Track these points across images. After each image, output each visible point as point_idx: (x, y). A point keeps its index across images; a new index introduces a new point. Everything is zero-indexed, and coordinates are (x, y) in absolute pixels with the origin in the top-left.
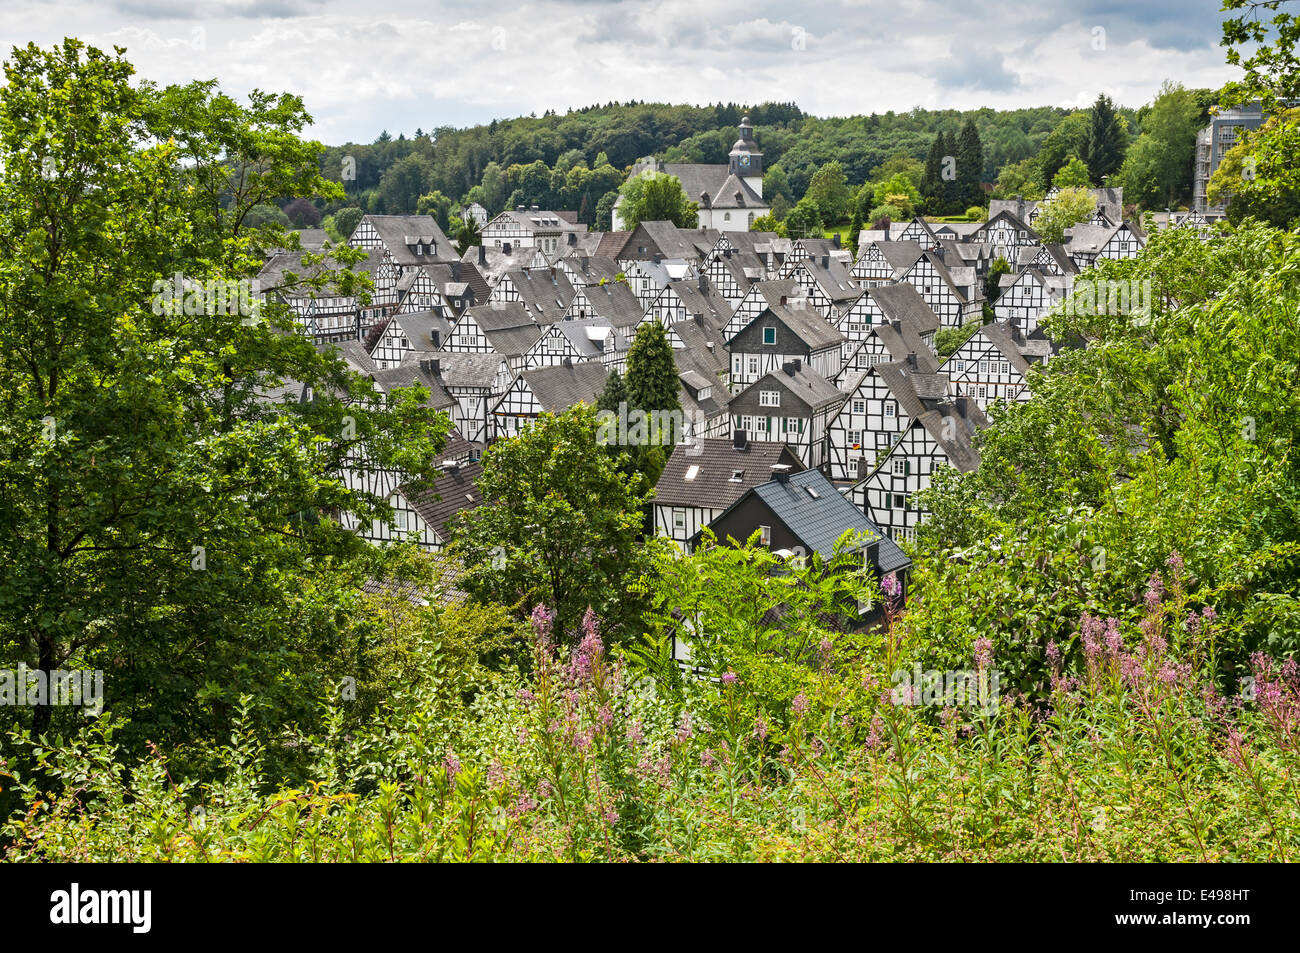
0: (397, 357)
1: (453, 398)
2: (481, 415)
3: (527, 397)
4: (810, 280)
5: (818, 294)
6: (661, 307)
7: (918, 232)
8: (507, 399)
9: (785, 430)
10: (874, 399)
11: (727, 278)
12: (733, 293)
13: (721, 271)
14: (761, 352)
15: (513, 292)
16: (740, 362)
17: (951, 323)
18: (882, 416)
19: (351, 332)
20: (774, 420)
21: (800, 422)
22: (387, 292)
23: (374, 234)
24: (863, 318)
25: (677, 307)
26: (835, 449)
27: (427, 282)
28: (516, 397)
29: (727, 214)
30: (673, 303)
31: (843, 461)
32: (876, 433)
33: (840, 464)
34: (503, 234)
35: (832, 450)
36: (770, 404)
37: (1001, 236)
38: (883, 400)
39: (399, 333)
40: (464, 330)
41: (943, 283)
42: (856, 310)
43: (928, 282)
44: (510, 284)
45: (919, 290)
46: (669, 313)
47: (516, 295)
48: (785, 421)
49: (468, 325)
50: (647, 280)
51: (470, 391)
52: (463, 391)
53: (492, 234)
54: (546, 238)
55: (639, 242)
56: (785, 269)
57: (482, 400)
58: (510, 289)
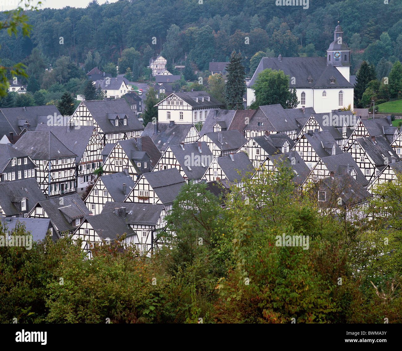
0: (101, 202)
1: (133, 231)
2: (149, 241)
4: (362, 152)
5: (367, 161)
11: (310, 149)
12: (313, 159)
13: (306, 145)
15: (173, 159)
19: (72, 180)
22: (95, 153)
23: (88, 113)
25: (273, 171)
27: (120, 151)
29: (324, 92)
30: (271, 169)
34: (172, 108)
39: (102, 187)
40: (141, 187)
44: (171, 154)
47: (175, 160)
49: (144, 184)
50: (259, 149)
51: (143, 227)
52: (139, 227)
53: (165, 107)
54: (200, 110)
55: (258, 119)
56: (352, 139)
57: (150, 232)
58: (171, 156)
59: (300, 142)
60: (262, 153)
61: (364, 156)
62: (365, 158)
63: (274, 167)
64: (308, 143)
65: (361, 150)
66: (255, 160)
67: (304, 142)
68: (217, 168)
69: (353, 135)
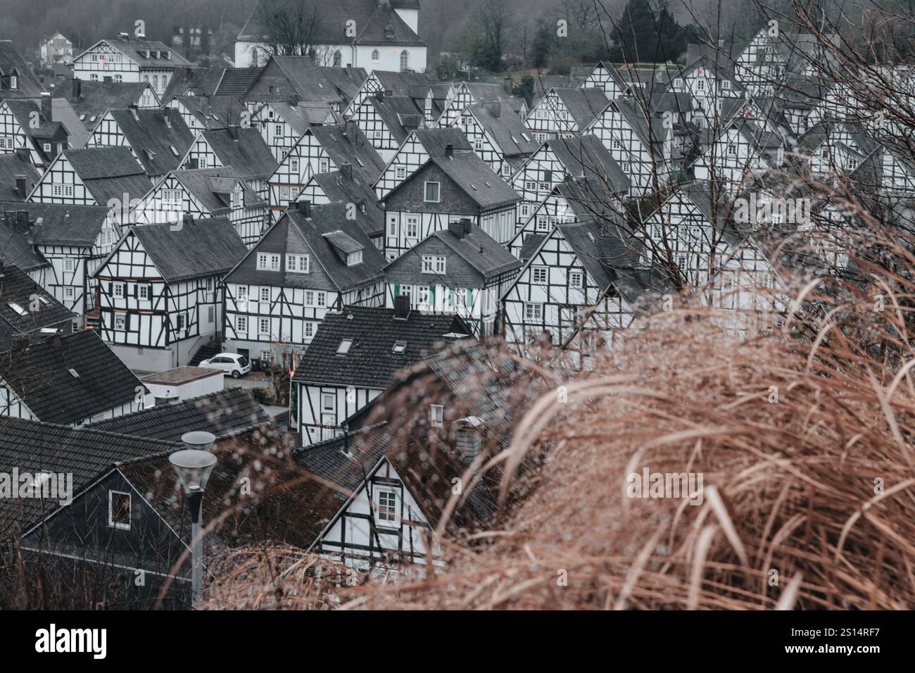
1: (45, 259)
2: (79, 280)
3: (139, 258)
4: (478, 130)
5: (487, 147)
6: (299, 156)
7: (604, 78)
8: (114, 260)
9: (451, 303)
10: (558, 266)
11: (379, 126)
12: (386, 144)
13: (371, 117)
14: (421, 211)
15: (117, 134)
16: (396, 223)
17: (644, 183)
18: (567, 286)
20: (439, 290)
21: (470, 292)
24: (542, 175)
25: (319, 157)
26: (511, 325)
27: (9, 120)
28: (125, 257)
29: (375, 52)
30: (314, 152)
32: (561, 306)
34: (100, 67)
35: (507, 327)
36: (434, 270)
37: (701, 85)
38: (568, 268)
40: (57, 177)
41: (635, 137)
42: (533, 165)
43: (617, 134)
44: (113, 125)
45: (607, 144)
46: (309, 164)
47: (120, 138)
48: (452, 291)
49: (63, 172)
50: (282, 125)
51: (66, 251)
52: (58, 250)
53: (87, 67)
54: (154, 73)
55: (270, 81)
56: (447, 117)
57: (82, 261)
58: (113, 130)
59: (360, 113)
60: (288, 133)
61: (482, 137)
62: (484, 143)
63: (321, 149)
64: (374, 113)
65: (477, 126)
66: (274, 146)
67: (367, 113)
68: (206, 153)
69: (449, 110)
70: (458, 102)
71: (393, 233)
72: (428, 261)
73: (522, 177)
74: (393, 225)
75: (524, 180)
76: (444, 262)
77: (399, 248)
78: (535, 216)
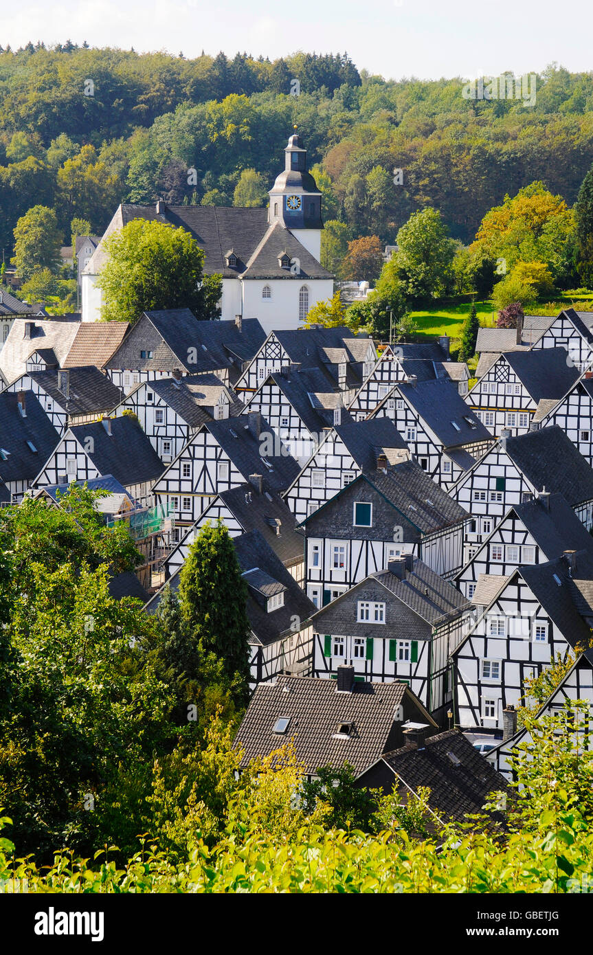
4: (410, 417)
5: (422, 438)
6: (193, 458)
7: (566, 333)
9: (392, 658)
10: (519, 616)
11: (285, 410)
13: (275, 399)
14: (349, 537)
16: (320, 551)
18: (530, 640)
20: (378, 643)
21: (415, 645)
24: (493, 483)
25: (217, 459)
26: (464, 685)
29: (267, 288)
30: (211, 453)
31: (476, 704)
32: (522, 664)
33: (471, 707)
35: (460, 688)
36: (371, 620)
38: (531, 619)
42: (482, 470)
43: (585, 423)
45: (572, 436)
46: (205, 469)
48: (393, 644)
50: (163, 409)
55: (141, 343)
56: (368, 391)
59: (262, 394)
60: (171, 420)
61: (416, 425)
62: (418, 432)
63: (219, 449)
64: (280, 395)
65: (409, 412)
66: (154, 436)
67: (271, 394)
68: (76, 454)
69: (370, 381)
70: (382, 371)
71: (316, 564)
72: (365, 608)
73: (468, 485)
74: (316, 555)
75: (472, 489)
76: (384, 609)
77: (324, 582)
78: (488, 544)
